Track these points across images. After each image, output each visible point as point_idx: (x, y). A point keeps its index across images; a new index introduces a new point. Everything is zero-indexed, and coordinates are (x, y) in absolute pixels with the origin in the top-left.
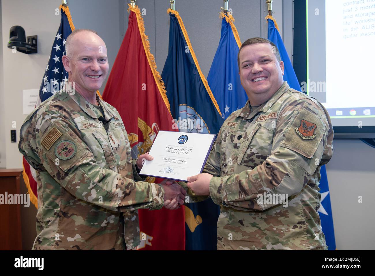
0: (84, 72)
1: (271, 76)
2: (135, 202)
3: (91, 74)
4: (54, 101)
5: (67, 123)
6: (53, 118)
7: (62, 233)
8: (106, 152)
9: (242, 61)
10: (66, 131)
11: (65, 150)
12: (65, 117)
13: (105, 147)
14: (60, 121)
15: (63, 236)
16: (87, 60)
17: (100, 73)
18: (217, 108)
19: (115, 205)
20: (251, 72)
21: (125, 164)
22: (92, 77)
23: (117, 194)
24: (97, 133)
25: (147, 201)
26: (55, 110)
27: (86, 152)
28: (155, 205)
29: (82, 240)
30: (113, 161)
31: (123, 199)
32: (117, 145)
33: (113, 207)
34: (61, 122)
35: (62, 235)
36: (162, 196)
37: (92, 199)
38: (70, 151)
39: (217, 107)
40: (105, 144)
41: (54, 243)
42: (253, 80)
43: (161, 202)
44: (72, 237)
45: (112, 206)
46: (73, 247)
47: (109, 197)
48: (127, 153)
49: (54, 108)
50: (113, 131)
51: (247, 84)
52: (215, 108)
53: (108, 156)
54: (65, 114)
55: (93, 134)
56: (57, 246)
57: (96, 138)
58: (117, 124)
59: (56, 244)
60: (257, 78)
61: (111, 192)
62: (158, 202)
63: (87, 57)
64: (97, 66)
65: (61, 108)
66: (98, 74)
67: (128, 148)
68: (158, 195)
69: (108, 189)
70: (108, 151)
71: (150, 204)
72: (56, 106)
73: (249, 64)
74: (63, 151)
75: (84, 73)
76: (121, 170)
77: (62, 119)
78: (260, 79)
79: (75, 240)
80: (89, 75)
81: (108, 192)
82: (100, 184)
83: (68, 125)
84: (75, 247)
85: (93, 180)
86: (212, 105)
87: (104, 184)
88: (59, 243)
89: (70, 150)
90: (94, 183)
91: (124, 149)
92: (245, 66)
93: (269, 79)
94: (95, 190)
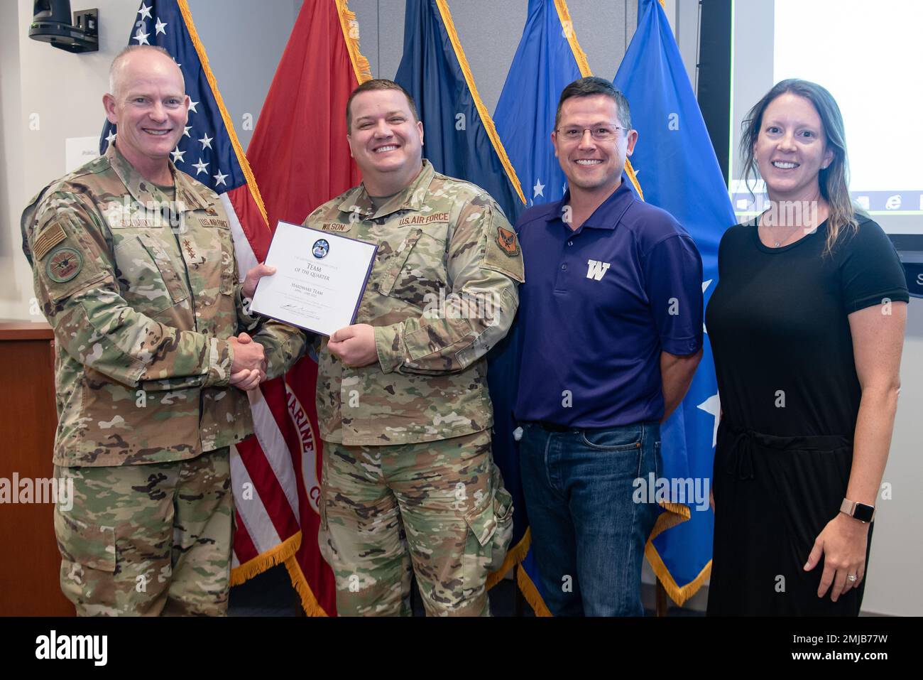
0: (138, 123)
1: (407, 145)
2: (171, 372)
3: (150, 127)
4: (78, 175)
5: (82, 218)
6: (61, 205)
7: (89, 415)
8: (165, 272)
9: (358, 117)
10: (75, 232)
11: (63, 266)
12: (84, 207)
13: (162, 263)
14: (70, 214)
15: (91, 419)
16: (144, 101)
17: (168, 126)
18: (516, 187)
19: (134, 377)
20: (373, 137)
21: (217, 296)
22: (153, 132)
23: (141, 358)
24: (148, 237)
25: (197, 373)
26: (70, 191)
27: (102, 273)
28: (211, 380)
29: (126, 425)
30: (181, 289)
31: (149, 366)
32: (197, 259)
33: (129, 379)
34: (72, 215)
35: (88, 417)
36: (228, 366)
37: (93, 361)
38: (71, 268)
39: (515, 183)
40: (162, 257)
41: (78, 432)
42: (375, 150)
43: (224, 376)
44: (108, 421)
45: (128, 377)
46: (110, 438)
47: (126, 361)
48: (223, 277)
49: (70, 187)
50: (194, 232)
51: (365, 157)
52: (510, 185)
53: (171, 280)
54: (87, 201)
55: (138, 238)
56: (81, 438)
57: (143, 246)
58: (209, 221)
59: (80, 433)
60: (383, 146)
61: (128, 353)
62: (217, 375)
63: (144, 96)
64: (160, 112)
65: (83, 189)
66: (162, 128)
67: (226, 267)
68: (220, 363)
69: (125, 348)
70: (169, 271)
71: (199, 379)
72: (75, 185)
73: (372, 122)
74: (60, 266)
75: (139, 125)
76: (205, 305)
77: (76, 210)
78: (388, 148)
79: (113, 426)
80: (148, 129)
81: (123, 353)
82: (113, 337)
83: (84, 222)
84: (114, 438)
85: (99, 328)
86: (504, 178)
87: (119, 337)
88: (85, 432)
89: (71, 266)
90: (99, 334)
91: (216, 267)
92: (362, 127)
93: (403, 148)
94: (100, 345)
